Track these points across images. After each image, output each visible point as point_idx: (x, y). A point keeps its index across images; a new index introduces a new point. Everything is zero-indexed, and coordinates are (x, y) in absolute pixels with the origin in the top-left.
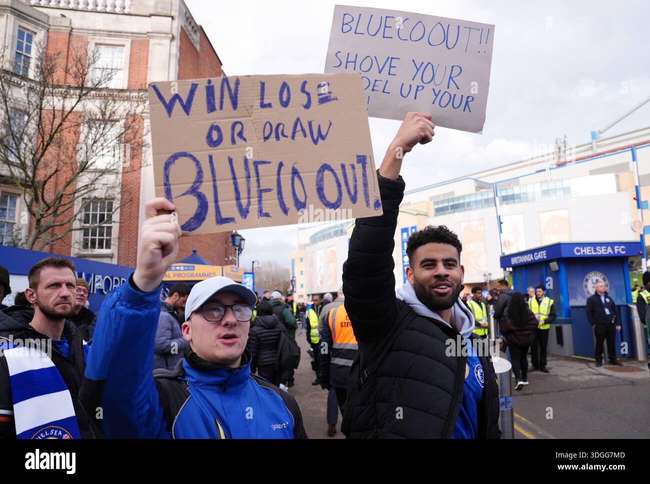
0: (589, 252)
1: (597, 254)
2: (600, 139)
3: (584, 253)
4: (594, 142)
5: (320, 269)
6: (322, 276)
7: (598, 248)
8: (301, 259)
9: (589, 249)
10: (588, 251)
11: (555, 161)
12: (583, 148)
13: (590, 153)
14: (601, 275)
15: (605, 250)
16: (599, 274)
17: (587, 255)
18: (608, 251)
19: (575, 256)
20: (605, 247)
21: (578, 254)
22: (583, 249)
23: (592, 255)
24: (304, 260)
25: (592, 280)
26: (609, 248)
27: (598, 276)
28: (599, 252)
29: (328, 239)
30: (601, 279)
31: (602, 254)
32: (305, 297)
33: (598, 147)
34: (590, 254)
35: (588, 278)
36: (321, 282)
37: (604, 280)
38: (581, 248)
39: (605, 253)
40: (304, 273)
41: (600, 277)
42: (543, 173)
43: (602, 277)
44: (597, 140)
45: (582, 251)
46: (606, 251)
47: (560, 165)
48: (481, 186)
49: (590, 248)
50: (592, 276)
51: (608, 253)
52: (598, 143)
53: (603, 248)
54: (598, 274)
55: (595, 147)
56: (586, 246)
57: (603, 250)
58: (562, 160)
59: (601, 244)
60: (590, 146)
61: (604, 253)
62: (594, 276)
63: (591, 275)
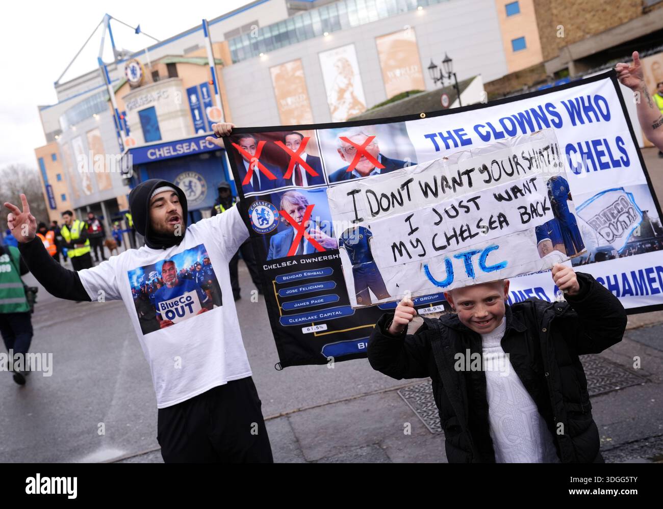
0: (168, 153)
1: (178, 154)
3: (160, 155)
7: (178, 147)
8: (54, 157)
9: (167, 150)
10: (166, 152)
14: (195, 175)
15: (188, 147)
16: (192, 174)
17: (165, 156)
18: (192, 148)
19: (149, 161)
20: (187, 144)
21: (153, 158)
22: (159, 150)
23: (171, 156)
24: (58, 156)
25: (184, 183)
26: (193, 144)
27: (192, 177)
28: (180, 151)
30: (195, 180)
31: (184, 153)
34: (169, 155)
35: (179, 181)
36: (89, 188)
37: (199, 179)
38: (157, 150)
39: (188, 151)
40: (62, 177)
41: (195, 177)
43: (197, 177)
45: (158, 153)
46: (189, 149)
48: (295, 6)
49: (167, 148)
50: (184, 178)
51: (191, 150)
53: (184, 145)
54: (190, 175)
56: (163, 147)
57: (185, 148)
59: (181, 142)
61: (186, 151)
62: (186, 177)
63: (181, 177)
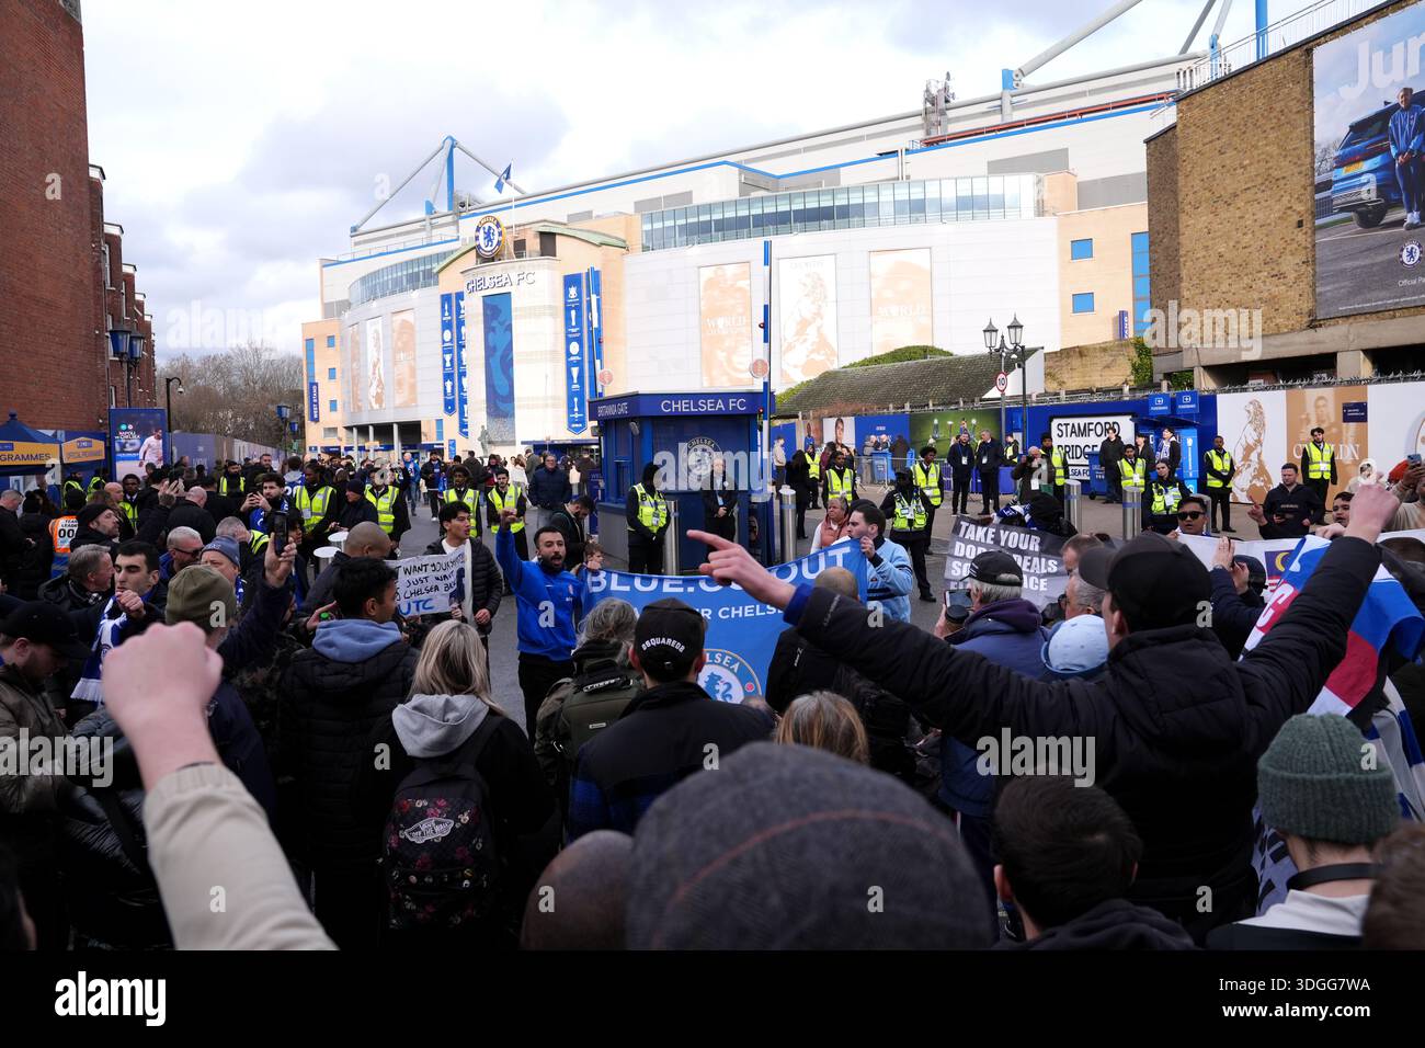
0: (686, 408)
1: (699, 411)
2: (1020, 90)
4: (1007, 93)
5: (375, 366)
6: (380, 381)
7: (700, 402)
8: (331, 340)
9: (686, 403)
10: (684, 406)
11: (920, 135)
12: (983, 107)
13: (995, 120)
15: (713, 405)
20: (712, 401)
22: (676, 403)
23: (690, 412)
24: (337, 341)
26: (720, 401)
28: (702, 407)
29: (393, 293)
31: (707, 411)
32: (342, 433)
33: (1013, 105)
34: (688, 410)
36: (379, 398)
38: (673, 402)
39: (713, 410)
40: (338, 374)
42: (892, 161)
44: (1014, 92)
46: (715, 407)
47: (931, 144)
48: (752, 181)
49: (687, 401)
51: (717, 409)
52: (1015, 99)
53: (709, 401)
55: (1007, 108)
56: (681, 399)
57: (709, 405)
58: (936, 133)
59: (706, 396)
60: (998, 102)
61: (710, 410)
